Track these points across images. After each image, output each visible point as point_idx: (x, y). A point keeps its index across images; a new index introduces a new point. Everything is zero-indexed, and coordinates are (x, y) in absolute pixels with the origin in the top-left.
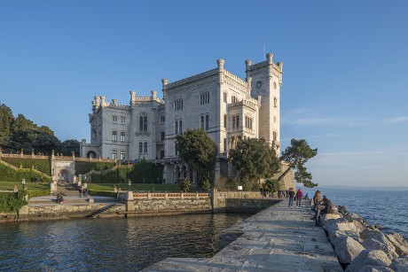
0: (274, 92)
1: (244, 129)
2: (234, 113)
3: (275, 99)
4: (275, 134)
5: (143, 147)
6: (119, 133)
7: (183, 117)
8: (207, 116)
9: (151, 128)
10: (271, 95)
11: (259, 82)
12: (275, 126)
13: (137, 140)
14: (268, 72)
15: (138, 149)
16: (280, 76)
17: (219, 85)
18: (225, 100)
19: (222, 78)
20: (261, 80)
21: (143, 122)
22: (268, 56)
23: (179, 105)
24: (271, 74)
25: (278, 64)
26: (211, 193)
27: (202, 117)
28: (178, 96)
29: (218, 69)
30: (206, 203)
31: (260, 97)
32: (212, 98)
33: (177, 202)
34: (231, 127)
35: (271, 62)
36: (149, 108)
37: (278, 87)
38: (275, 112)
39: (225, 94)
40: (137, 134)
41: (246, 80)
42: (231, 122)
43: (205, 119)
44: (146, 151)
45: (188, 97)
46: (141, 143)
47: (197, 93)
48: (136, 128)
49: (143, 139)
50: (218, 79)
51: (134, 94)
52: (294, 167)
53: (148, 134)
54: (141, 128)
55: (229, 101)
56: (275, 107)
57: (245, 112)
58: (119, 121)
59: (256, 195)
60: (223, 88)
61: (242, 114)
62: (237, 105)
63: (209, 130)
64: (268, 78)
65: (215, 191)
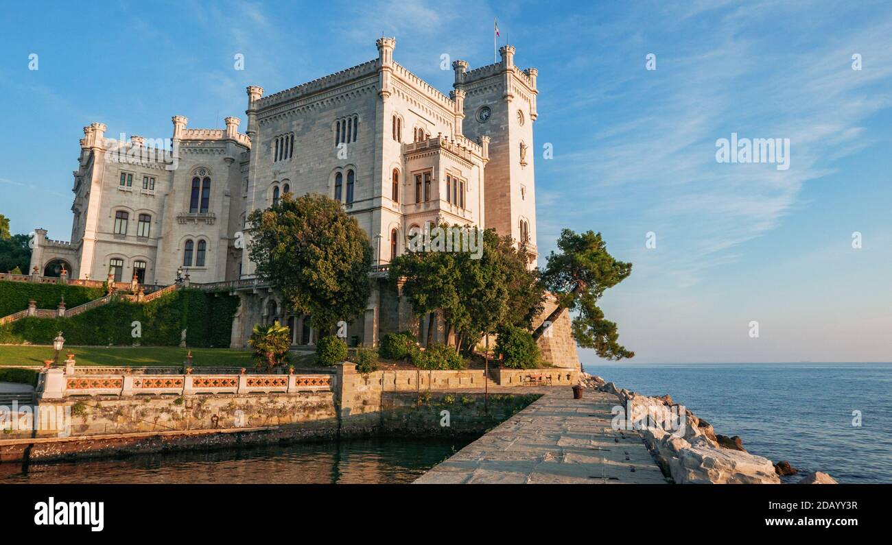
0: (520, 132)
1: (444, 205)
2: (417, 165)
3: (522, 146)
4: (523, 226)
5: (194, 252)
6: (134, 216)
7: (291, 175)
8: (351, 173)
9: (217, 205)
10: (511, 136)
11: (486, 108)
12: (523, 208)
13: (179, 235)
14: (504, 87)
15: (180, 256)
16: (533, 97)
17: (380, 96)
18: (397, 135)
19: (388, 81)
20: (488, 103)
21: (200, 191)
22: (503, 52)
23: (285, 147)
24: (510, 91)
25: (527, 73)
26: (337, 373)
27: (339, 176)
28: (282, 126)
29: (379, 60)
30: (320, 407)
31: (486, 141)
32: (363, 129)
33: (224, 403)
34: (412, 200)
35: (511, 65)
36: (218, 158)
37: (529, 122)
38: (521, 177)
39: (397, 123)
40: (182, 219)
41: (453, 97)
42: (412, 189)
43: (346, 179)
44: (201, 262)
45: (306, 128)
46: (189, 242)
47: (330, 118)
48: (180, 205)
49: (196, 231)
50: (379, 83)
51: (182, 122)
52: (572, 306)
53: (211, 220)
54: (193, 206)
55: (408, 138)
56: (523, 164)
57: (446, 163)
58: (138, 185)
59: (472, 381)
60: (391, 106)
61: (437, 169)
62: (427, 148)
63: (355, 207)
64: (504, 99)
65: (348, 368)
